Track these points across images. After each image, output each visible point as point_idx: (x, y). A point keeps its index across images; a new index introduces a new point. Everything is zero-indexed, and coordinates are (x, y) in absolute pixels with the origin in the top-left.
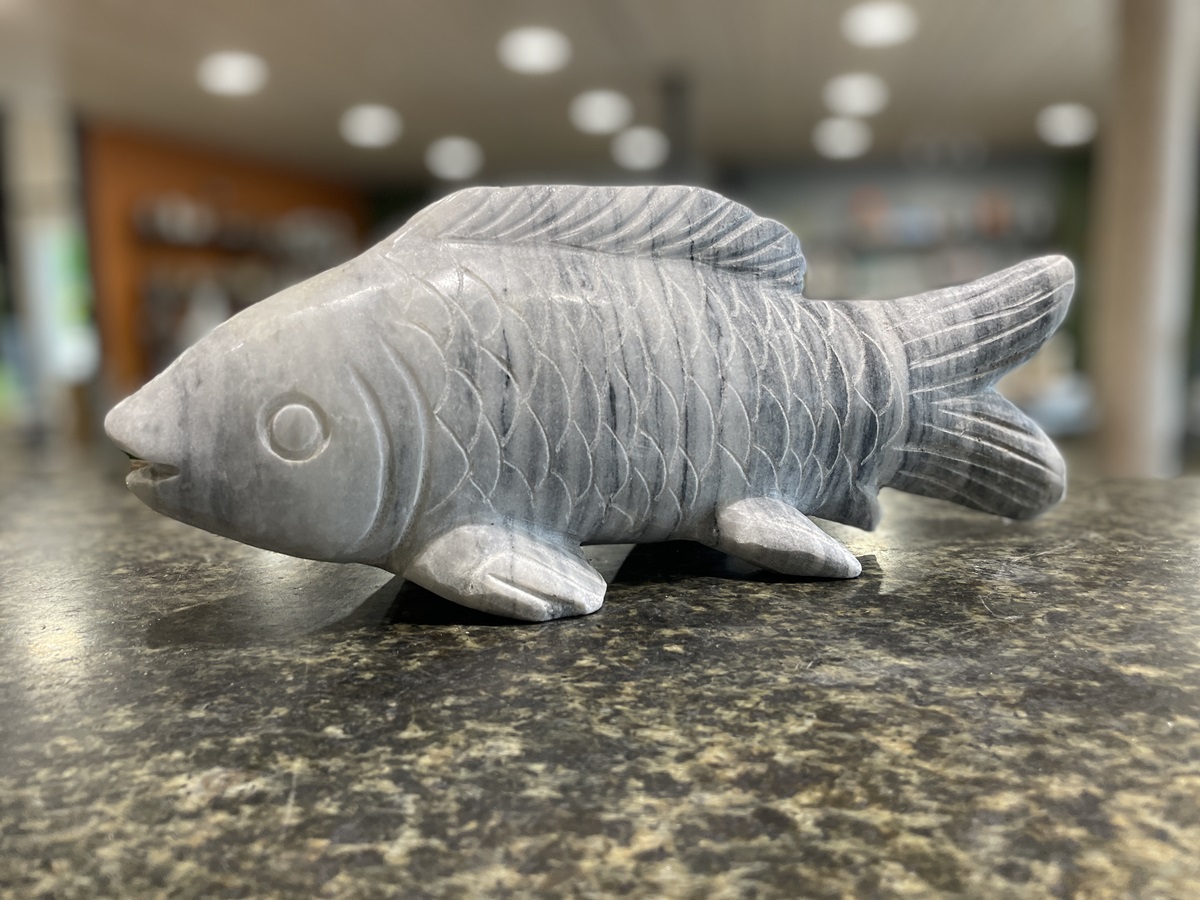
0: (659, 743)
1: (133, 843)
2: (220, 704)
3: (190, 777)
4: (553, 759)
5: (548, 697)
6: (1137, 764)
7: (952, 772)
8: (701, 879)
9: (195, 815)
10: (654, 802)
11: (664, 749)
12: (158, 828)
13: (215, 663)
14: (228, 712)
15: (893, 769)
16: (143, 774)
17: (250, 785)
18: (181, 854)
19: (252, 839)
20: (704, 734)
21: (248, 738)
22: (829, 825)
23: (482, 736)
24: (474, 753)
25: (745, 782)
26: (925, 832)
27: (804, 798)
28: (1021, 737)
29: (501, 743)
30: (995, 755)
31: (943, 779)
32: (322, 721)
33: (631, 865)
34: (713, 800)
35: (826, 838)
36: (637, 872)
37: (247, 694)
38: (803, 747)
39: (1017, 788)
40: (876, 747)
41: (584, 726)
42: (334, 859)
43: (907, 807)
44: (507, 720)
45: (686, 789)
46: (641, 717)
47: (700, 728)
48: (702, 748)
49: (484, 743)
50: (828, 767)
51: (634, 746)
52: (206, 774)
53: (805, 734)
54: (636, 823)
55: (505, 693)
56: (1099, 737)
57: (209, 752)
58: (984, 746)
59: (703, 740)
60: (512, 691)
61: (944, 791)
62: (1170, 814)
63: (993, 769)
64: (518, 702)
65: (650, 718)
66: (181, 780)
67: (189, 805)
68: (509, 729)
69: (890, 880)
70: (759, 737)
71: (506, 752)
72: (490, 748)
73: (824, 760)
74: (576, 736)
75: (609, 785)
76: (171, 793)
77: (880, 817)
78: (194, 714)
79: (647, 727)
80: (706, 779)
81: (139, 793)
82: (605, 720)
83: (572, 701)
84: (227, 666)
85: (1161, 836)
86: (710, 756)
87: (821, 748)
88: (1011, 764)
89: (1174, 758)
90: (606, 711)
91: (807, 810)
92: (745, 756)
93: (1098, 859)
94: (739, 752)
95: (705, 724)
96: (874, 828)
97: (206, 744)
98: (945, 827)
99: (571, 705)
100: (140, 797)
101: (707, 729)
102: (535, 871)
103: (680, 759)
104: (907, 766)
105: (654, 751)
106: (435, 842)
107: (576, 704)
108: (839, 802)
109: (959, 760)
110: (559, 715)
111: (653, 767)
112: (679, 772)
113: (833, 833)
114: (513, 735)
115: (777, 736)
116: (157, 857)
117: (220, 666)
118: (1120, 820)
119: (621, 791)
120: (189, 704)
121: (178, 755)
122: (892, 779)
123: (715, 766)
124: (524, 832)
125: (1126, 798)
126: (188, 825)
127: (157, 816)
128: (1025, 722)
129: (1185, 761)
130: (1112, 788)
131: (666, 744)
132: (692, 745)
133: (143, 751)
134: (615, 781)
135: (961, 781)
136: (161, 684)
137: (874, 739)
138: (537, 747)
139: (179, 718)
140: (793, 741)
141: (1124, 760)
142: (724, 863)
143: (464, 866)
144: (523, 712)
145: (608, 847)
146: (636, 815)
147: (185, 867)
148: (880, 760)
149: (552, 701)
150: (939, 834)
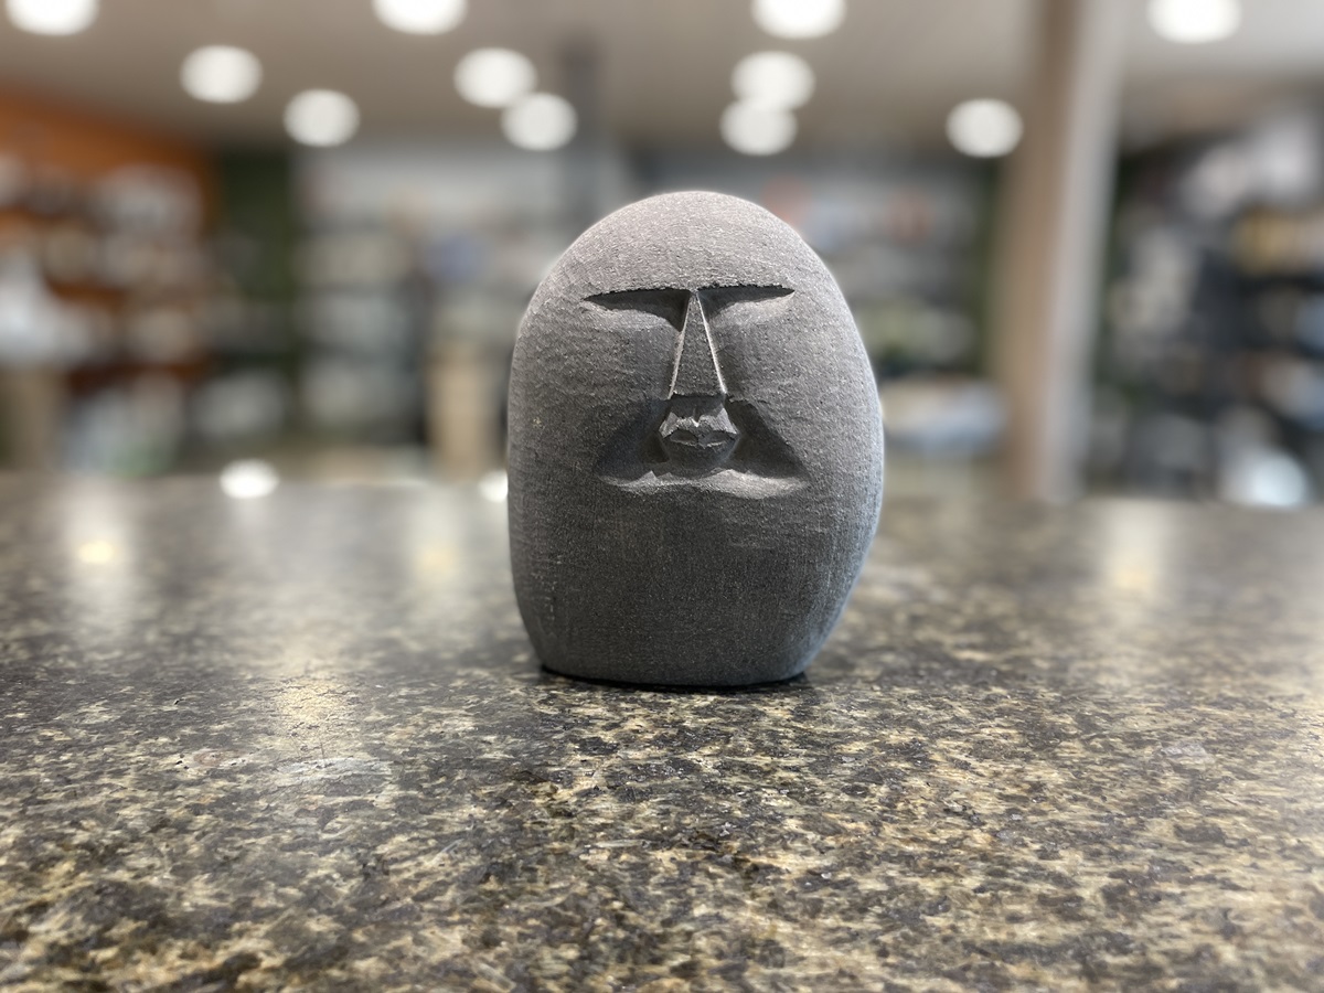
0: (590, 717)
1: (149, 805)
2: (189, 700)
3: (182, 757)
4: (502, 732)
5: (492, 687)
6: (957, 720)
7: (820, 729)
8: (628, 805)
9: (199, 783)
10: (588, 758)
11: (595, 721)
12: (168, 793)
13: (172, 666)
14: (199, 705)
15: (775, 729)
16: (137, 755)
17: (240, 760)
18: (197, 810)
20: (627, 710)
21: (226, 725)
22: (725, 768)
23: (439, 717)
24: (433, 730)
25: (662, 741)
26: (796, 769)
27: (707, 751)
28: (874, 704)
29: (456, 722)
30: (852, 717)
31: (812, 734)
33: (574, 800)
34: (635, 755)
35: (722, 776)
36: (579, 804)
37: (212, 691)
38: (707, 716)
39: (864, 739)
40: (763, 714)
41: (526, 707)
43: (782, 754)
44: (458, 705)
45: (614, 749)
46: (574, 699)
47: (623, 705)
48: (625, 720)
49: (441, 722)
50: (725, 729)
51: (570, 720)
52: (196, 753)
53: (708, 707)
54: (576, 773)
55: (453, 685)
56: (932, 703)
57: (193, 737)
58: (845, 711)
59: (626, 714)
60: (459, 683)
61: (812, 743)
62: (971, 753)
63: (850, 726)
64: (465, 691)
65: (581, 699)
66: (176, 758)
67: (191, 774)
68: (463, 712)
69: (765, 800)
70: (671, 710)
71: (462, 728)
72: (447, 725)
73: (723, 724)
74: (520, 715)
75: (551, 748)
76: (169, 768)
77: (763, 761)
78: (166, 708)
79: (579, 706)
80: (629, 741)
81: (139, 769)
82: (544, 702)
83: (513, 689)
84: (184, 669)
85: (964, 767)
86: (631, 725)
87: (720, 716)
88: (863, 722)
89: (984, 716)
90: (544, 695)
91: (707, 758)
92: (659, 723)
93: (916, 782)
94: (655, 721)
95: (627, 703)
96: (759, 768)
97: (187, 731)
98: (809, 765)
99: (513, 692)
100: (141, 772)
101: (629, 706)
102: (498, 808)
103: (606, 728)
104: (785, 727)
105: (587, 722)
106: (413, 793)
107: (517, 691)
108: (734, 752)
109: (825, 721)
110: (503, 699)
111: (587, 734)
112: (608, 737)
113: (727, 772)
114: (466, 716)
115: (685, 709)
116: (173, 813)
117: (177, 669)
118: (936, 757)
119: (562, 752)
120: (159, 700)
121: (163, 740)
122: (773, 735)
123: (637, 731)
124: (485, 782)
125: (942, 743)
126: (194, 791)
127: (163, 785)
128: (878, 693)
129: (991, 718)
130: (933, 739)
131: (596, 717)
132: (618, 718)
133: (128, 738)
134: (556, 745)
135: (825, 735)
136: (124, 684)
137: (761, 709)
138: (488, 724)
139: (153, 711)
140: (697, 712)
141: (947, 718)
142: (644, 795)
143: (439, 807)
144: (471, 699)
145: (555, 790)
146: (575, 768)
147: (202, 819)
148: (765, 723)
149: (495, 689)
150: (805, 770)
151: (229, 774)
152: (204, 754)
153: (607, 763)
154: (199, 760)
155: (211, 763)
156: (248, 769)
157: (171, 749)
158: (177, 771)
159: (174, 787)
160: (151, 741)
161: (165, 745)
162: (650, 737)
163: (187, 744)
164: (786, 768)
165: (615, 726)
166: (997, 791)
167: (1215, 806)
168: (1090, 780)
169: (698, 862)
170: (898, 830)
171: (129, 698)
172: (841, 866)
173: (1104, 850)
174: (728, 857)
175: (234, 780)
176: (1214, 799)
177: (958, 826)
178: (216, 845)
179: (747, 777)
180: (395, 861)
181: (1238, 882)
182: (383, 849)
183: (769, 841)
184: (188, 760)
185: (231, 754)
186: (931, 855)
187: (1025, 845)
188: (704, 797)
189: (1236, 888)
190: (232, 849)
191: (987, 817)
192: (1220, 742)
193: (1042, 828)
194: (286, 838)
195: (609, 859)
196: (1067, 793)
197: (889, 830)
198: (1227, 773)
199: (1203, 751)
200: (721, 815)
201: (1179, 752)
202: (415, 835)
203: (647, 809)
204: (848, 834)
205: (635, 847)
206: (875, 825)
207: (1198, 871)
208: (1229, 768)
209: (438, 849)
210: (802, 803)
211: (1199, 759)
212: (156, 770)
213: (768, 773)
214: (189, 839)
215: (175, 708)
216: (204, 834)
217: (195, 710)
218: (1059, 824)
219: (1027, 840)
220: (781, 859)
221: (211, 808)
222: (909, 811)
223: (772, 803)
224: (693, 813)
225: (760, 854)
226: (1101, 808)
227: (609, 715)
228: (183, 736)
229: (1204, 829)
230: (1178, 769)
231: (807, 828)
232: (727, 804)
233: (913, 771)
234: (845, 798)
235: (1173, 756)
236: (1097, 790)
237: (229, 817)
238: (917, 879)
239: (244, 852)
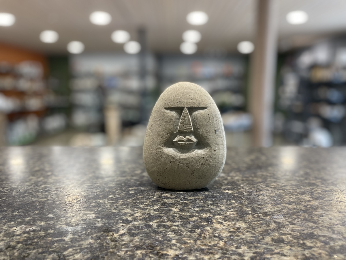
0: (126, 213)
1: (6, 241)
2: (21, 211)
3: (17, 228)
4: (102, 218)
5: (102, 205)
6: (221, 210)
7: (185, 214)
8: (132, 238)
9: (20, 235)
10: (124, 225)
11: (127, 214)
12: (12, 238)
13: (18, 201)
14: (23, 213)
15: (174, 214)
16: (5, 227)
17: (32, 228)
18: (18, 243)
19: (34, 239)
20: (136, 210)
21: (30, 218)
22: (159, 226)
23: (86, 214)
24: (84, 218)
25: (144, 219)
26: (177, 226)
27: (155, 222)
28: (201, 206)
29: (91, 215)
30: (194, 210)
31: (183, 215)
32: (47, 213)
33: (118, 237)
34: (136, 223)
35: (158, 228)
36: (119, 238)
37: (27, 208)
38: (157, 211)
39: (197, 216)
40: (172, 210)
41: (110, 210)
42: (54, 241)
43: (174, 222)
44: (92, 211)
45: (131, 222)
46: (123, 208)
47: (135, 209)
48: (135, 213)
49: (87, 216)
50: (161, 215)
51: (121, 214)
52: (20, 226)
53: (157, 209)
54: (120, 229)
55: (92, 205)
56: (215, 205)
57: (20, 222)
58: (193, 209)
59: (136, 212)
60: (93, 204)
61: (183, 218)
62: (223, 219)
63: (193, 213)
64: (94, 206)
65: (125, 208)
66: (15, 228)
67: (18, 233)
68: (93, 212)
69: (168, 235)
70: (148, 210)
71: (92, 217)
72: (88, 216)
73: (160, 214)
74: (108, 213)
75: (114, 222)
76: (13, 231)
77: (169, 224)
78: (15, 214)
79: (124, 210)
80: (135, 219)
81: (5, 231)
82: (115, 209)
83: (107, 205)
84: (21, 202)
85: (221, 223)
86: (137, 215)
87: (160, 211)
88: (197, 212)
89: (228, 209)
90: (115, 207)
91: (155, 224)
92: (144, 214)
93: (208, 228)
94: (143, 213)
95: (137, 208)
96: (168, 226)
97: (19, 220)
98: (181, 225)
99: (107, 206)
100: (6, 232)
101: (137, 209)
102: (97, 240)
103: (130, 216)
104: (177, 214)
105: (125, 214)
106: (76, 236)
107: (108, 206)
108: (162, 222)
109: (187, 212)
110: (104, 208)
111: (124, 218)
112: (130, 218)
113: (159, 227)
114: (93, 213)
115: (151, 210)
116: (12, 244)
117: (19, 202)
118: (214, 221)
119: (117, 223)
120: (13, 211)
121: (13, 223)
122: (173, 216)
123: (138, 216)
124: (95, 233)
125: (216, 217)
126: (18, 237)
127: (11, 236)
128: (202, 203)
129: (230, 209)
130: (214, 216)
131: (128, 213)
132: (133, 213)
133: (4, 222)
134: (116, 221)
135: (187, 216)
136: (5, 207)
137: (171, 209)
138: (98, 215)
139: (11, 214)
140: (155, 210)
141: (219, 210)
142: (137, 235)
143: (82, 240)
144: (96, 209)
145: (113, 234)
146: (120, 227)
147: (20, 245)
148: (172, 213)
149: (102, 206)
150: (180, 226)
151: (28, 233)
152: (23, 227)
153: (128, 226)
154: (21, 228)
155: (24, 229)
156: (34, 231)
157: (14, 225)
158: (15, 232)
159: (13, 236)
160: (9, 223)
161: (13, 224)
162: (141, 218)
163: (19, 224)
164: (175, 226)
165: (133, 215)
166: (228, 230)
167: (283, 232)
168: (252, 226)
169: (147, 254)
170: (201, 242)
171: (5, 211)
172: (184, 253)
173: (253, 246)
174: (156, 252)
175: (29, 234)
176: (283, 231)
177: (216, 240)
178: (22, 252)
179: (164, 228)
180: (68, 256)
181: (285, 254)
182: (65, 253)
183: (167, 247)
184: (18, 228)
185: (30, 226)
186: (209, 249)
187: (233, 245)
188: (152, 235)
189: (285, 256)
190: (26, 254)
191: (224, 237)
192: (287, 214)
193: (238, 240)
194: (40, 250)
195: (124, 254)
196: (246, 230)
197: (199, 242)
198: (288, 223)
199: (282, 217)
200: (156, 240)
201: (276, 217)
202: (74, 248)
203: (137, 239)
204: (188, 244)
205: (132, 250)
206: (195, 241)
207: (276, 251)
208: (288, 222)
209: (80, 252)
210: (177, 235)
211: (281, 219)
212: (9, 231)
213: (170, 227)
214: (15, 251)
215: (17, 214)
216: (19, 250)
217: (22, 214)
218: (242, 239)
219: (234, 244)
220: (169, 251)
221: (22, 242)
222: (205, 237)
223: (170, 236)
224: (148, 239)
225: (164, 250)
226: (254, 234)
227: (131, 212)
228: (18, 222)
229: (279, 239)
230: (275, 222)
231: (177, 242)
232: (158, 237)
233: (207, 225)
234: (189, 233)
235: (274, 218)
236: (254, 229)
237: (26, 245)
238: (203, 256)
239: (29, 254)
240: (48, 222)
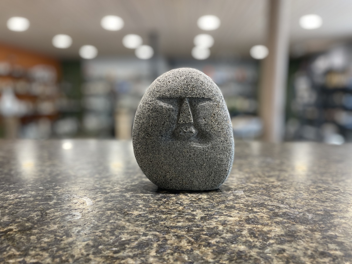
17: (23, 196)
76: (7, 197)
77: (141, 195)
112: (109, 191)
113: (132, 197)
142: (111, 201)
151: (20, 198)
152: (16, 195)
153: (106, 196)
154: (14, 196)
155: (16, 196)
156: (25, 197)
157: (9, 194)
158: (9, 198)
159: (7, 201)
160: (5, 192)
161: (8, 193)
162: (118, 191)
163: (13, 193)
164: (146, 196)
165: (111, 189)
166: (190, 199)
167: (237, 202)
168: (213, 197)
169: (116, 213)
170: (164, 207)
171: (3, 184)
172: (147, 213)
173: (207, 210)
174: (123, 212)
175: (21, 199)
177: (177, 206)
178: (12, 211)
179: (136, 198)
180: (50, 213)
181: (232, 216)
182: (48, 211)
183: (134, 209)
184: (12, 196)
185: (22, 194)
186: (168, 211)
187: (190, 209)
188: (124, 201)
190: (15, 211)
191: (185, 204)
192: (248, 190)
193: (196, 206)
194: (27, 210)
195: (97, 213)
196: (206, 200)
197: (162, 207)
198: (245, 196)
199: (243, 192)
200: (126, 205)
201: (237, 192)
202: (56, 209)
203: (110, 204)
204: (152, 208)
205: (103, 211)
206: (159, 206)
207: (225, 214)
208: (246, 195)
209: (60, 211)
210: (145, 202)
211: (240, 193)
212: (4, 197)
213: (141, 197)
214: (7, 209)
215: (12, 186)
216: (10, 209)
217: (17, 186)
218: (200, 205)
220: (135, 212)
221: (13, 204)
222: (168, 203)
223: (139, 202)
224: (120, 204)
225: (130, 211)
226: (212, 202)
227: (111, 187)
228: (13, 191)
229: (232, 206)
230: (234, 195)
231: (143, 207)
232: (128, 203)
233: (174, 196)
234: (156, 201)
235: (235, 193)
236: (213, 199)
237: (16, 206)
238: (162, 215)
239: (17, 212)
240: (38, 192)
